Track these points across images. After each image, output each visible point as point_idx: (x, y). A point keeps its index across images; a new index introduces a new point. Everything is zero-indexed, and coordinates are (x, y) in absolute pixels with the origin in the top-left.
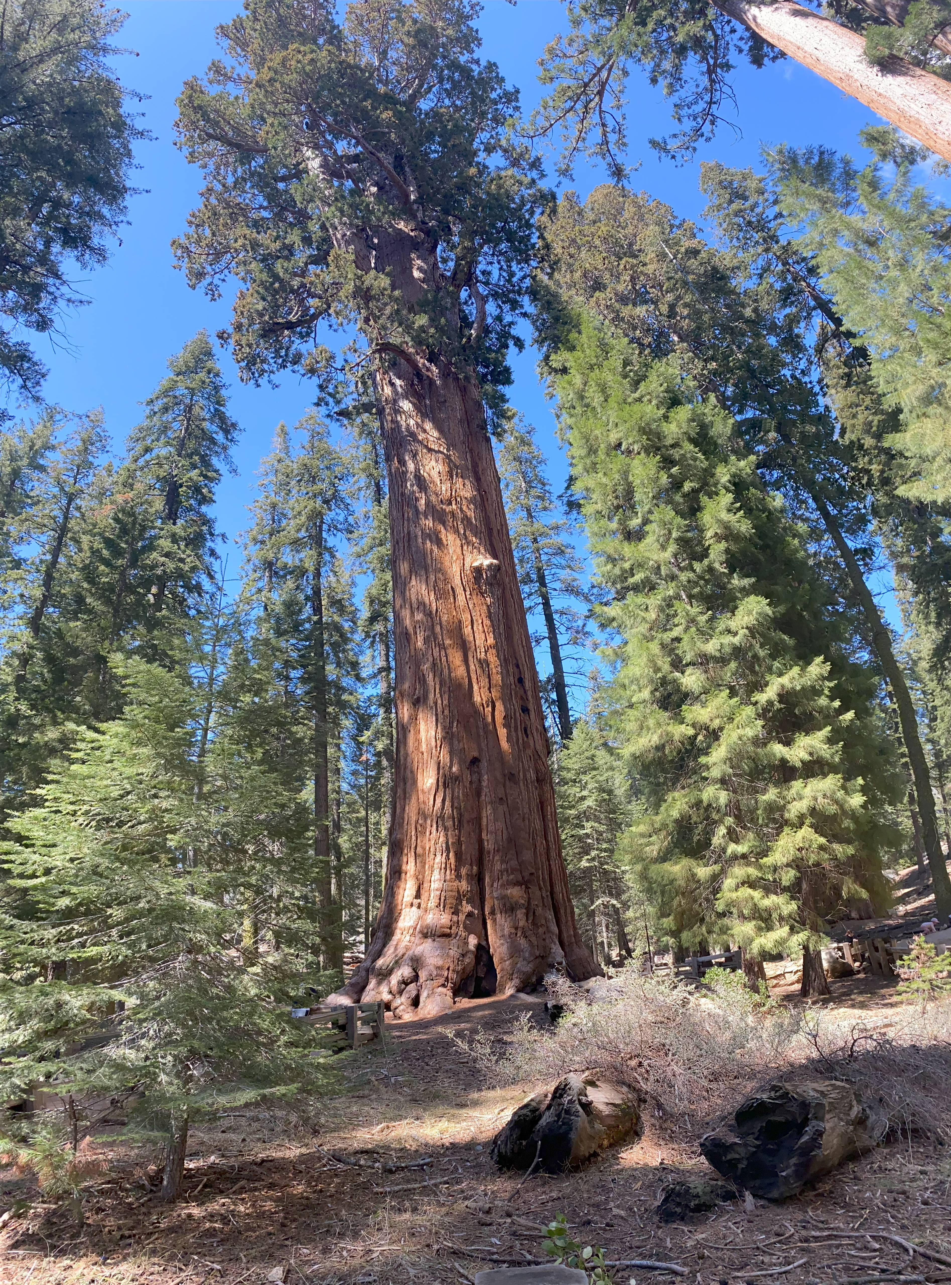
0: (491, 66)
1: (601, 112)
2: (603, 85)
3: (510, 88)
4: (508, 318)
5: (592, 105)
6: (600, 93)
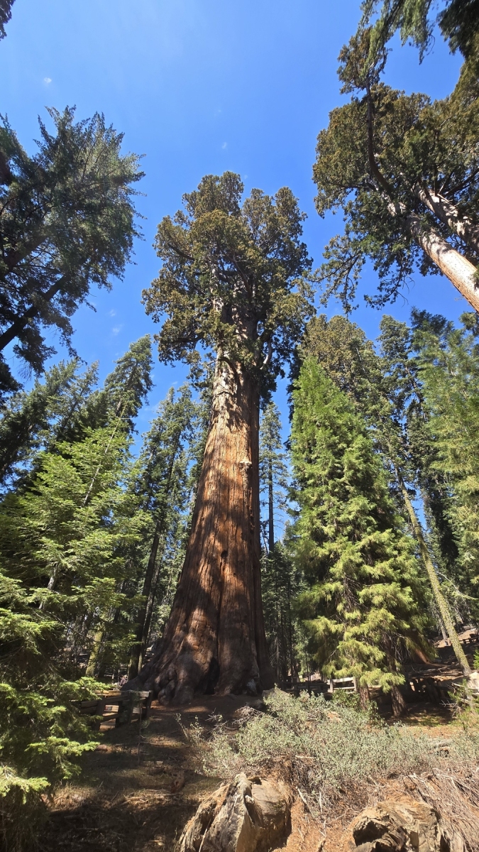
0: (304, 246)
1: (347, 278)
2: (352, 265)
3: (309, 258)
4: (281, 361)
5: (344, 273)
6: (349, 269)
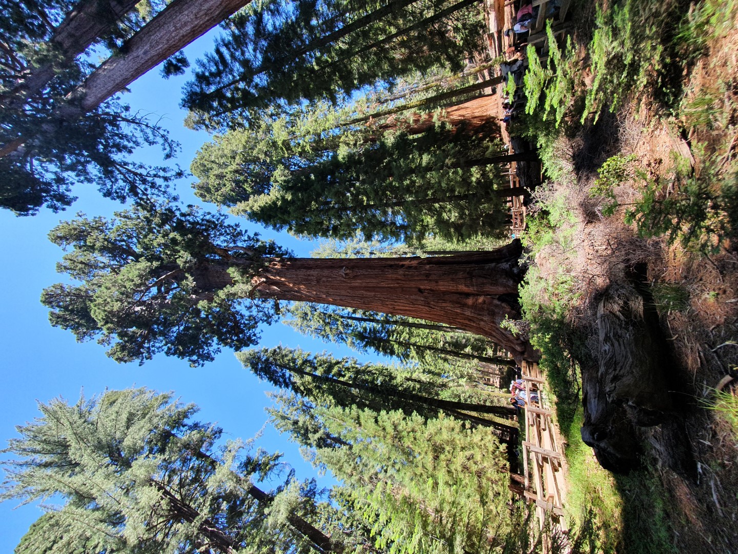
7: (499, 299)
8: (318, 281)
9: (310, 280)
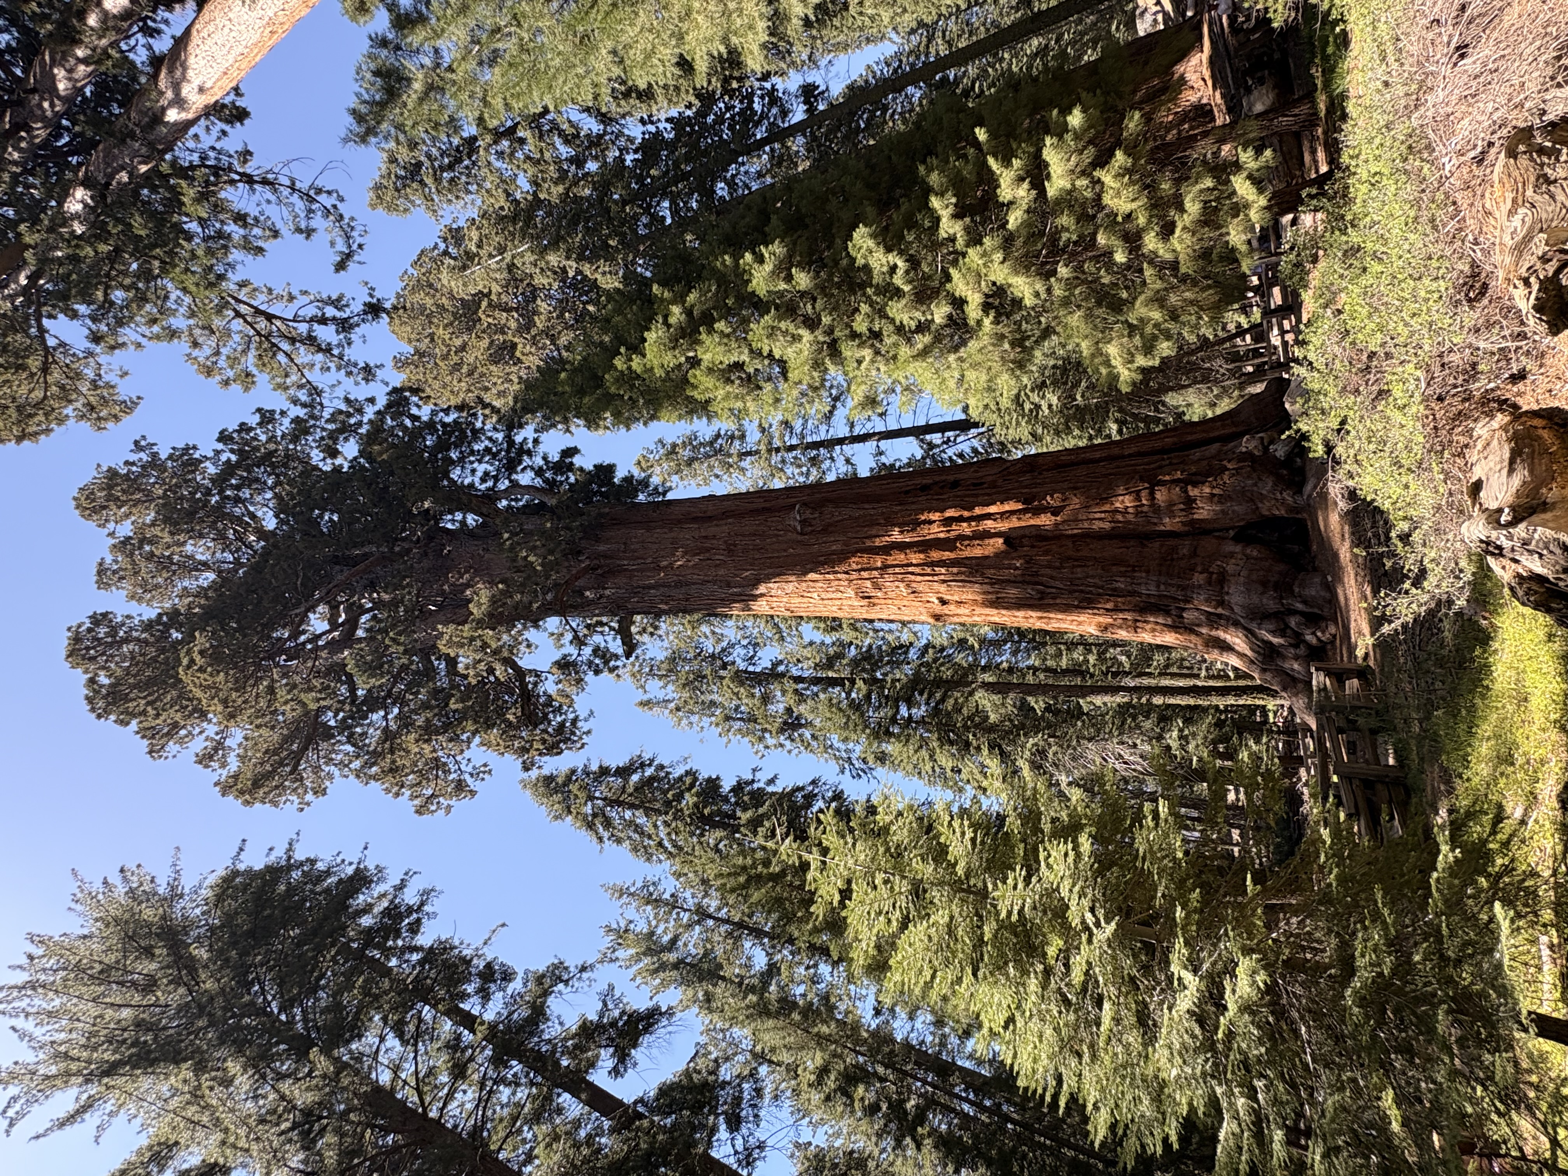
1: (293, 320)
5: (285, 330)
7: (1236, 539)
8: (730, 550)
9: (708, 550)
